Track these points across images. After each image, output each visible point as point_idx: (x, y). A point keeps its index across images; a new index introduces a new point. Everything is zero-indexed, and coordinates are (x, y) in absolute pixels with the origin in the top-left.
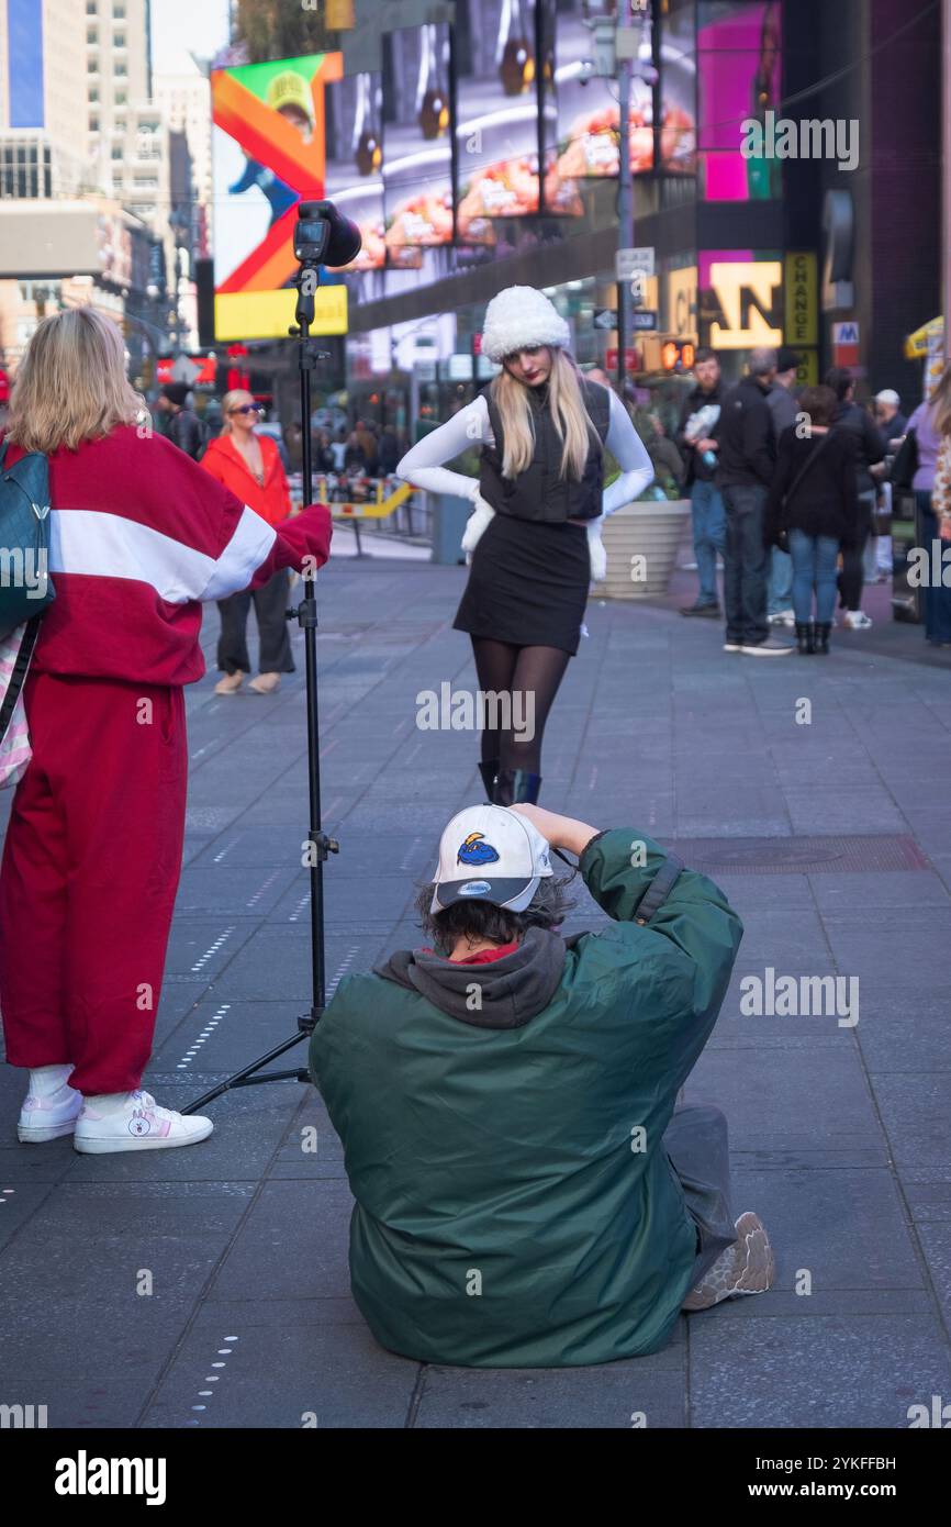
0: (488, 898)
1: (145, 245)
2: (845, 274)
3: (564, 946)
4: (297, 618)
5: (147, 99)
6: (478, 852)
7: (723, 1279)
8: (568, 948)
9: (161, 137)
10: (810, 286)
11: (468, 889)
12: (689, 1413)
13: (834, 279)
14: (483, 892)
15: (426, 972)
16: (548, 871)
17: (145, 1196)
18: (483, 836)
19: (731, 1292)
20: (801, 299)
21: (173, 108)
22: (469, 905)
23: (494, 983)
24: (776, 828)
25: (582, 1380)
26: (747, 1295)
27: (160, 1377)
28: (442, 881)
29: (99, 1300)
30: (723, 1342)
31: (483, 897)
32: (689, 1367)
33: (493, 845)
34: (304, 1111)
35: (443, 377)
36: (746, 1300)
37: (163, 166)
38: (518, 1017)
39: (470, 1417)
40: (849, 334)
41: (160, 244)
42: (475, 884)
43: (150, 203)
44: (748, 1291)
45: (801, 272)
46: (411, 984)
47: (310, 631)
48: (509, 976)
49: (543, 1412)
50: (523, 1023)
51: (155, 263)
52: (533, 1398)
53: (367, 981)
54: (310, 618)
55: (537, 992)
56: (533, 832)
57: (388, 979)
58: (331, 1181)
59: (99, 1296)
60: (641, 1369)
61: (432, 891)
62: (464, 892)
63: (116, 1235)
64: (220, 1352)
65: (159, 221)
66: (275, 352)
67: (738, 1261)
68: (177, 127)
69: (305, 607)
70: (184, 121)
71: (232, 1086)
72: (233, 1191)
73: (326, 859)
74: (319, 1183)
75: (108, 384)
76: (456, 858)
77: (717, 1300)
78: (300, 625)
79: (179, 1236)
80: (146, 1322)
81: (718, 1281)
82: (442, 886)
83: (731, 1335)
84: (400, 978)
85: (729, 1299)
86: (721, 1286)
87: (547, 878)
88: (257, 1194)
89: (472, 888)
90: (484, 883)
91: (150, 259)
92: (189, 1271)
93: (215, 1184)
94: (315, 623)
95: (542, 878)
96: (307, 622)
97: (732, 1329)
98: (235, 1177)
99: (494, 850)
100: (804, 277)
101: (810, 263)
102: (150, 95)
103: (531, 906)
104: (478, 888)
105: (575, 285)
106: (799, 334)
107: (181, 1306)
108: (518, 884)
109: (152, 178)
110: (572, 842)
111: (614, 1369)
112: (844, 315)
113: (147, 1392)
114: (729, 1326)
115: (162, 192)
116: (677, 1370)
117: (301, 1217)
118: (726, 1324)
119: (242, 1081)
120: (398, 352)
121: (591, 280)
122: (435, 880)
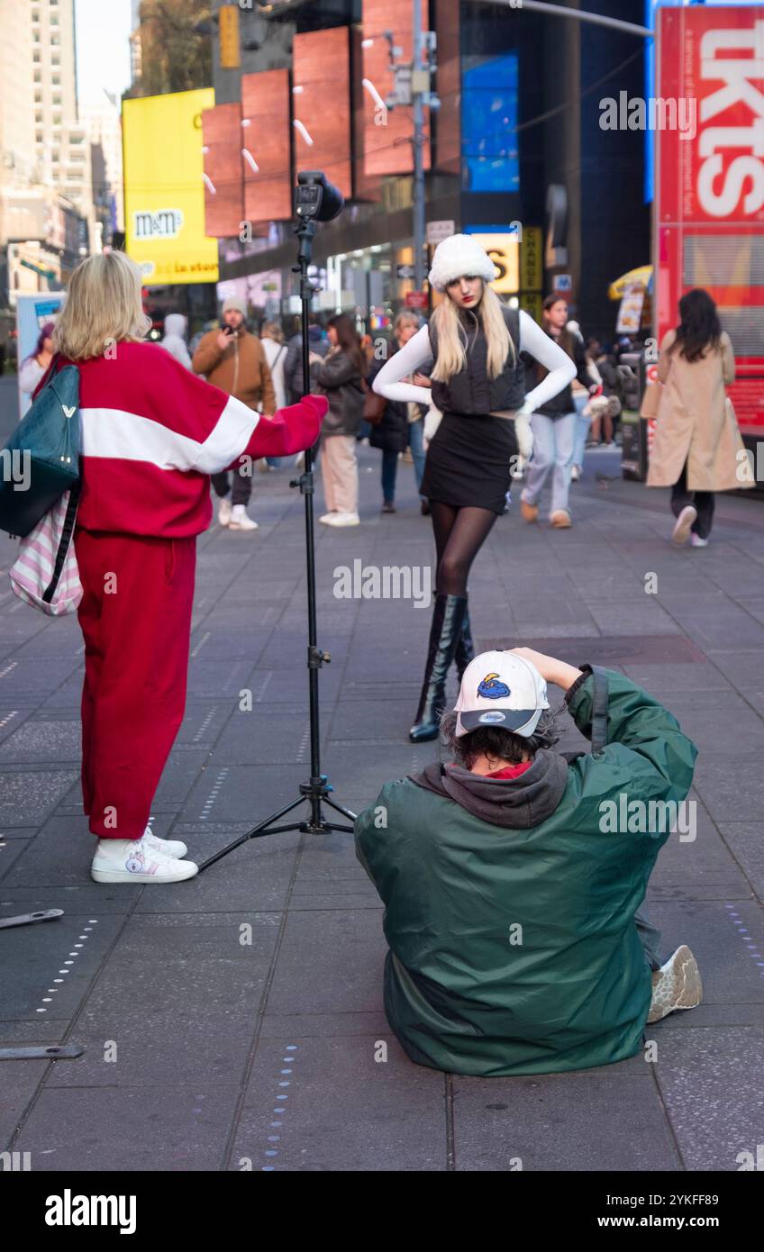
0: (504, 726)
1: (75, 221)
2: (561, 242)
3: (566, 762)
4: (299, 487)
5: (74, 121)
6: (493, 688)
7: (668, 999)
8: (569, 764)
9: (85, 147)
10: (537, 250)
11: (487, 717)
12: (666, 1113)
13: (555, 245)
14: (500, 720)
15: (459, 783)
16: (546, 705)
17: (197, 925)
18: (498, 676)
19: (673, 1008)
20: (531, 258)
21: (93, 127)
22: (489, 732)
23: (515, 794)
24: (587, 631)
25: (575, 1084)
26: (684, 1010)
27: (242, 1083)
28: (463, 710)
29: (182, 1014)
30: (674, 1050)
31: (500, 725)
32: (654, 1072)
33: (508, 685)
34: (303, 853)
35: (285, 311)
36: (684, 1013)
37: (86, 167)
38: (533, 820)
39: (496, 1117)
40: (564, 283)
41: (85, 221)
42: (492, 713)
43: (78, 191)
44: (685, 1007)
45: (531, 240)
46: (447, 793)
47: (309, 496)
48: (528, 788)
49: (552, 1112)
50: (537, 824)
51: (82, 233)
52: (541, 1100)
53: (407, 789)
54: (309, 487)
55: (548, 801)
56: (537, 674)
57: (424, 787)
58: (337, 912)
59: (181, 1012)
60: (618, 1074)
61: (455, 717)
62: (484, 720)
63: (183, 958)
64: (285, 1060)
65: (86, 206)
66: (167, 294)
67: (678, 984)
68: (96, 141)
69: (305, 479)
70: (100, 136)
71: (252, 836)
72: (264, 920)
73: (321, 667)
74: (328, 913)
75: (123, 308)
76: (477, 693)
77: (664, 1015)
78: (301, 492)
79: (232, 959)
80: (222, 1034)
81: (664, 1000)
82: (465, 715)
83: (679, 1043)
84: (437, 788)
85: (672, 1014)
86: (666, 1004)
87: (546, 710)
88: (284, 923)
89: (491, 717)
90: (499, 713)
91: (78, 231)
92: (245, 989)
93: (250, 914)
94: (312, 490)
95: (543, 710)
96: (307, 490)
97: (678, 1038)
98: (264, 908)
99: (507, 687)
100: (533, 244)
101: (537, 234)
102: (77, 117)
103: (536, 731)
104: (496, 717)
105: (376, 249)
106: (530, 283)
107: (246, 1020)
108: (526, 715)
109: (80, 175)
110: (562, 680)
111: (597, 1074)
112: (561, 270)
113: (236, 1096)
114: (674, 1036)
115: (86, 184)
116: (646, 1075)
117: (322, 942)
118: (671, 1033)
119: (260, 832)
120: (253, 294)
121: (387, 245)
122: (456, 709)
